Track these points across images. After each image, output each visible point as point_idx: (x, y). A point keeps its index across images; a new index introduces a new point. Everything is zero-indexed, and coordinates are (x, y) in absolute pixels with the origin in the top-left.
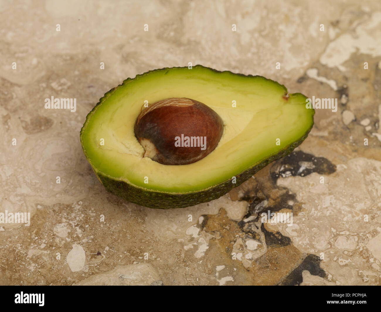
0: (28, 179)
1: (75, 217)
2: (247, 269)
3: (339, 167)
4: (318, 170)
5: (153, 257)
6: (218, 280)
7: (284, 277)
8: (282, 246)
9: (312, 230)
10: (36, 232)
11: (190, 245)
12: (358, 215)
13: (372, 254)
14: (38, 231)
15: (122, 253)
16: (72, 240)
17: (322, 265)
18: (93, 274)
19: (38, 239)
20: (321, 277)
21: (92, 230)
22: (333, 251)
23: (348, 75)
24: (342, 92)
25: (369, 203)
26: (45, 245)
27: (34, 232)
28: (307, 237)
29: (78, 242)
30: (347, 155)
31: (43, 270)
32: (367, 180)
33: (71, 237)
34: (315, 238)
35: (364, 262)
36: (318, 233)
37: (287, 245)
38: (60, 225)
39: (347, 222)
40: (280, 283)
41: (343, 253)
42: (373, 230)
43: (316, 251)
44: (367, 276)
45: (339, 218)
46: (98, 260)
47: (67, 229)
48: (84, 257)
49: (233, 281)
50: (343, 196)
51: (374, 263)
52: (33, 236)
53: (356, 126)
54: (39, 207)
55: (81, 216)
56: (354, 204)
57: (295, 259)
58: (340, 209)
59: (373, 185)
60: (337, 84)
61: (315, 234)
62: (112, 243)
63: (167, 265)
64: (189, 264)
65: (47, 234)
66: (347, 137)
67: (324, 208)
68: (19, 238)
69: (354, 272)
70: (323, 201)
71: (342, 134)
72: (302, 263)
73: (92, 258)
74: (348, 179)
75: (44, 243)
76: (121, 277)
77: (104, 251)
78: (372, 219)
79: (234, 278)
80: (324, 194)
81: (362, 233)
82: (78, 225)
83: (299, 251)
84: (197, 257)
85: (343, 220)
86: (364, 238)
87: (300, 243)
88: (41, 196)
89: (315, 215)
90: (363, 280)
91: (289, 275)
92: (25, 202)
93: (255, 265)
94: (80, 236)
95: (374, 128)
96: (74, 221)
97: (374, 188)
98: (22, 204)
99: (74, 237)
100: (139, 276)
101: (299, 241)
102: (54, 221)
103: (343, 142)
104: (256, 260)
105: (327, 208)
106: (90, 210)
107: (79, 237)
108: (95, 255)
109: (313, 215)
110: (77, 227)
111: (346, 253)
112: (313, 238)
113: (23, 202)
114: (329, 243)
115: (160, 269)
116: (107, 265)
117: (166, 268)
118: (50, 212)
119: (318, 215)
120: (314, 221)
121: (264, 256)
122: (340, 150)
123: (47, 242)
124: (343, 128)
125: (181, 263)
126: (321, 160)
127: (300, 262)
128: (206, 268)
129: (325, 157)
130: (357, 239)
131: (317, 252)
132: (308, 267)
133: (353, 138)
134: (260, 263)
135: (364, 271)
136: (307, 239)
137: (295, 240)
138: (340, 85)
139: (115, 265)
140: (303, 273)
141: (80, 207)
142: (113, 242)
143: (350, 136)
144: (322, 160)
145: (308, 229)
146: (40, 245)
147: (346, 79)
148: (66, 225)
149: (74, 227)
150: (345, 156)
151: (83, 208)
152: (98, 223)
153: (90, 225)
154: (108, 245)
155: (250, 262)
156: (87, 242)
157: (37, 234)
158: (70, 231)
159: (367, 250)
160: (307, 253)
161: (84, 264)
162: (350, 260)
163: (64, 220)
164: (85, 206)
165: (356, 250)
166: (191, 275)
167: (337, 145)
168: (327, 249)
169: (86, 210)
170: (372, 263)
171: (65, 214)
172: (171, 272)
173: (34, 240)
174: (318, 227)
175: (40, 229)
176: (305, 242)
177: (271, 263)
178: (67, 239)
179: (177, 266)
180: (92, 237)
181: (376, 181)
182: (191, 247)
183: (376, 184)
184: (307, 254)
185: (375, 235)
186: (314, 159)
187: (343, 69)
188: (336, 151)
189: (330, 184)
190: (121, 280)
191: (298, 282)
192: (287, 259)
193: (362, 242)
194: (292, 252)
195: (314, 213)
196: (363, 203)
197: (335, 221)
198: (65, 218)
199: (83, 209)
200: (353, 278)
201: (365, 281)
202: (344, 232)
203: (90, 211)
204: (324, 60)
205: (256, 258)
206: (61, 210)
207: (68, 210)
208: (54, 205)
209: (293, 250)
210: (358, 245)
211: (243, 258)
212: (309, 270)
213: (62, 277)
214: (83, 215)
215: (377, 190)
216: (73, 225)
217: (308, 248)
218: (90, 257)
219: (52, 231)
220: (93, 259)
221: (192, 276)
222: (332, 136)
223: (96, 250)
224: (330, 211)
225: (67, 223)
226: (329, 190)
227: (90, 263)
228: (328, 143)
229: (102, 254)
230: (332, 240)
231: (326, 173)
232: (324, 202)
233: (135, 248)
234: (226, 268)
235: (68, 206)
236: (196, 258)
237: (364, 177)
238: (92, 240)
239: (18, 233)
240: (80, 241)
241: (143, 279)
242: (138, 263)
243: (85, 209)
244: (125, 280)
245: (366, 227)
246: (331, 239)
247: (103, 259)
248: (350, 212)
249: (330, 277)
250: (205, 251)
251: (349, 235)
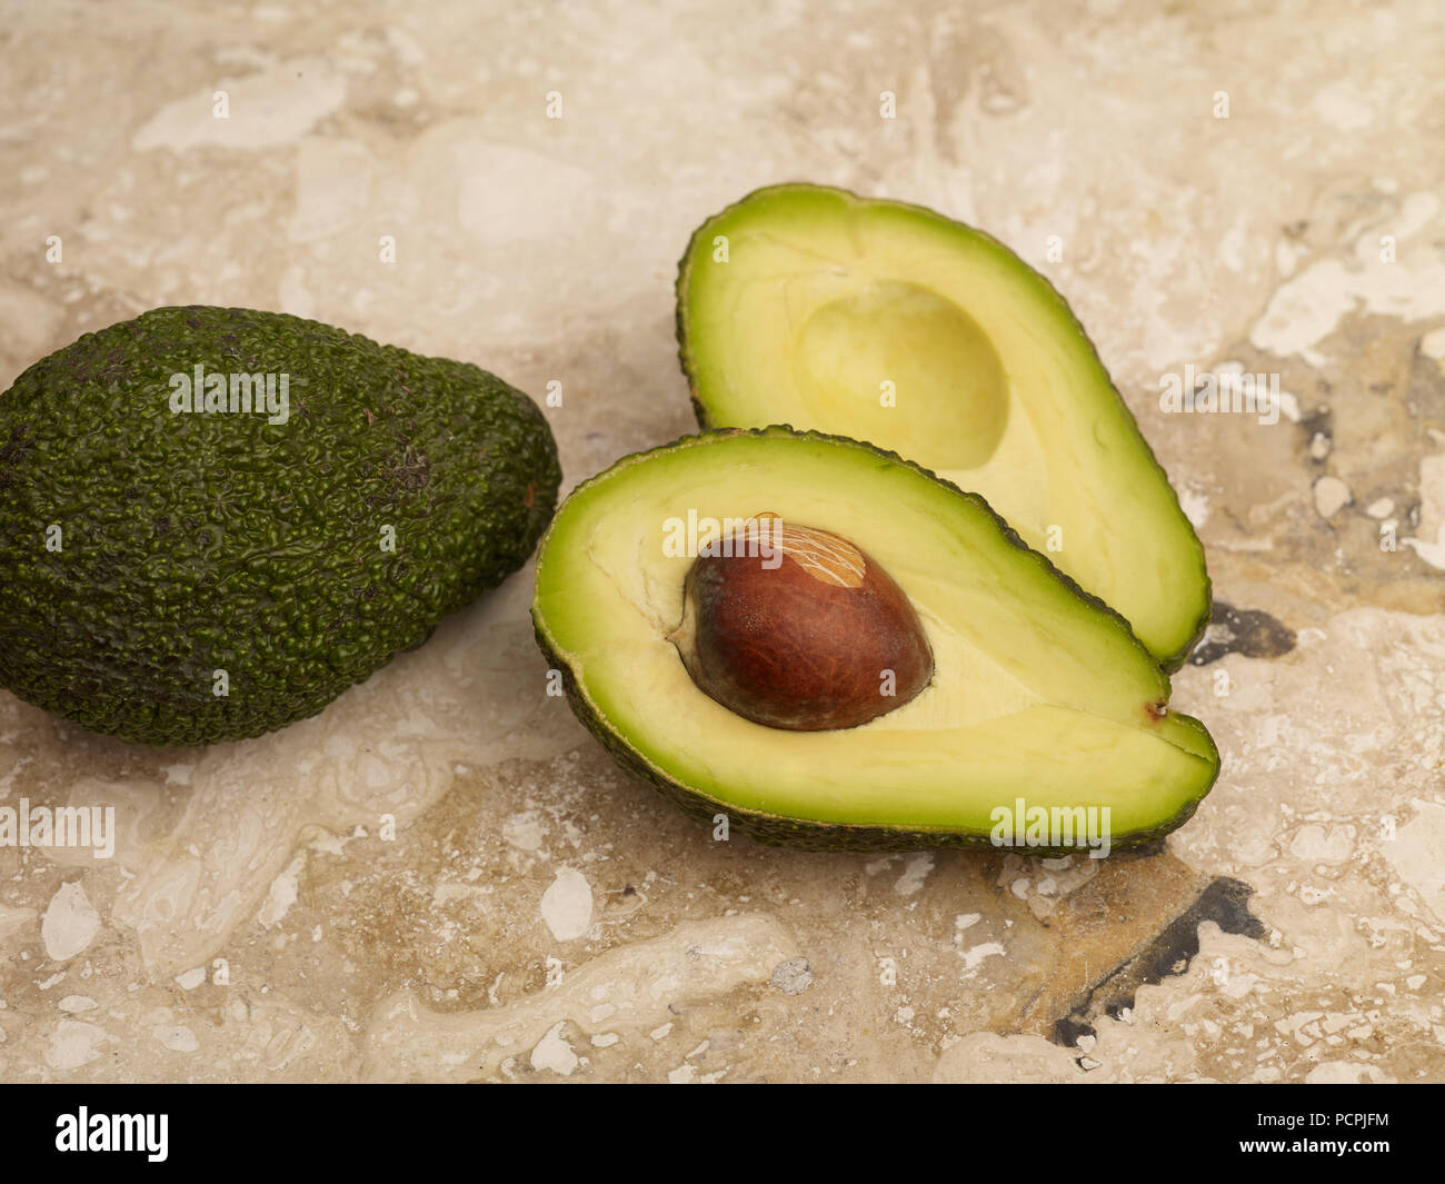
0: (428, 695)
1: (561, 796)
2: (1042, 922)
3: (1303, 638)
4: (1245, 648)
5: (780, 896)
6: (960, 953)
7: (1146, 941)
8: (1139, 858)
9: (1227, 810)
10: (454, 838)
11: (882, 861)
12: (1356, 766)
13: (1394, 872)
14: (459, 835)
15: (697, 888)
16: (555, 858)
17: (1254, 907)
18: (614, 944)
19: (460, 856)
20: (1250, 936)
21: (608, 827)
22: (1285, 868)
23: (1333, 377)
24: (1315, 424)
25: (1388, 733)
26: (480, 872)
27: (450, 837)
28: (1210, 830)
29: (571, 861)
30: (1329, 602)
31: (476, 937)
32: (1384, 670)
33: (552, 849)
34: (1234, 832)
35: (1372, 894)
36: (1242, 821)
37: (1155, 853)
38: (520, 815)
39: (1326, 787)
40: (1136, 956)
41: (1314, 871)
42: (1399, 807)
43: (1237, 869)
44: (1382, 933)
45: (1304, 777)
46: (629, 908)
47: (540, 826)
48: (591, 900)
49: (1003, 954)
50: (1315, 717)
51: (1400, 896)
52: (447, 849)
53: (1354, 522)
54: (461, 770)
55: (577, 791)
56: (1347, 738)
57: (1177, 892)
58: (1305, 752)
59: (1401, 681)
60: (1299, 403)
61: (1235, 821)
62: (665, 862)
63: (820, 917)
64: (881, 914)
65: (484, 842)
66: (1327, 552)
67: (1261, 750)
68: (410, 854)
69: (1344, 922)
70: (1258, 731)
71: (1312, 544)
72: (1198, 903)
73: (609, 902)
74: (1330, 670)
75: (478, 867)
76: (692, 952)
77: (644, 885)
78: (1397, 777)
79: (1006, 947)
80: (1260, 712)
81: (1368, 816)
82: (568, 816)
83: (1189, 869)
84: (904, 893)
85: (1314, 783)
86: (1373, 828)
87: (1192, 847)
88: (463, 741)
89: (1234, 771)
90: (1370, 944)
91: (1162, 936)
92: (421, 758)
93: (1064, 909)
94: (576, 844)
95: (1406, 523)
96: (557, 807)
97: (1405, 692)
98: (413, 765)
99: (558, 849)
100: (740, 947)
101: (1189, 842)
102: (502, 807)
103: (1316, 566)
104: (1068, 899)
105: (1268, 750)
106: (600, 774)
107: (573, 847)
108: (619, 894)
109: (1230, 771)
110: (566, 822)
111: (1322, 870)
112: (1229, 833)
113: (414, 758)
114: (1273, 846)
115: (800, 926)
116: (653, 920)
117: (816, 925)
118: (490, 782)
119: (1244, 771)
120: (1233, 786)
121: (1090, 885)
122: (1307, 589)
123: (484, 863)
124: (1315, 527)
125: (856, 911)
126: (1253, 618)
127: (1192, 898)
128: (927, 922)
129: (1264, 610)
130: (1352, 834)
131: (1242, 870)
132: (1214, 913)
133: (1345, 553)
134: (1079, 905)
135: (1374, 918)
136: (1212, 837)
137: (1177, 840)
138: (1309, 406)
139: (674, 920)
140: (1199, 929)
141: (572, 766)
142: (668, 860)
143: (1337, 548)
144: (1257, 619)
145: (1214, 808)
146: (467, 871)
147: (1326, 387)
148: (535, 817)
149: (557, 821)
150: (1321, 604)
151: (582, 769)
152: (625, 809)
153: (603, 813)
154: (655, 868)
155: (1051, 903)
156: (596, 860)
157: (456, 842)
158: (546, 832)
159: (1382, 862)
160: (1210, 872)
161: (587, 919)
162: (1335, 889)
163: (530, 803)
164: (587, 763)
165: (1351, 862)
166: (887, 940)
167: (1299, 574)
168: (1268, 863)
169: (589, 776)
170: (1396, 896)
171: (533, 787)
172: (831, 935)
173: (449, 859)
174: (1243, 802)
175: (464, 830)
176: (1206, 846)
177: (1109, 905)
178: (540, 853)
179: (849, 918)
180: (609, 846)
181: (1410, 672)
182: (885, 867)
183: (1409, 680)
184: (1213, 877)
185: (1404, 819)
186: (1233, 617)
187: (1315, 359)
188: (1297, 592)
189: (1277, 683)
190: (691, 958)
191: (1185, 953)
192: (1155, 891)
193: (1369, 841)
194: (1169, 874)
195: (1233, 764)
196: (1373, 734)
197: (1291, 784)
198: (534, 798)
199: (582, 774)
200: (1340, 940)
201: (1374, 945)
202: (1317, 814)
203: (602, 778)
204: (1261, 339)
205: (1068, 891)
206: (519, 776)
207: (540, 776)
208: (501, 764)
209: (1172, 867)
210: (1356, 849)
211: (1031, 892)
212: (1216, 920)
213: (529, 955)
214: (582, 789)
215: (1412, 697)
216: (556, 815)
217: (1216, 861)
218: (605, 901)
219: (498, 833)
220: (614, 906)
221: (888, 945)
222: (1284, 551)
223: (620, 882)
224: (1278, 758)
225: (539, 812)
226: (1276, 701)
227: (605, 916)
228: (1272, 570)
229: (637, 893)
230: (1284, 836)
231: (1268, 654)
232: (1261, 734)
233: (730, 872)
234: (983, 920)
235: (540, 765)
236: (900, 897)
237: (1376, 661)
238: (611, 854)
239: (405, 840)
240: (577, 859)
241: (752, 954)
242: (738, 914)
243: (589, 773)
244: (703, 958)
245: (1379, 799)
246: (1280, 833)
247: (640, 905)
248: (1336, 760)
249: (1275, 937)
250: (924, 875)
251: (1332, 821)
